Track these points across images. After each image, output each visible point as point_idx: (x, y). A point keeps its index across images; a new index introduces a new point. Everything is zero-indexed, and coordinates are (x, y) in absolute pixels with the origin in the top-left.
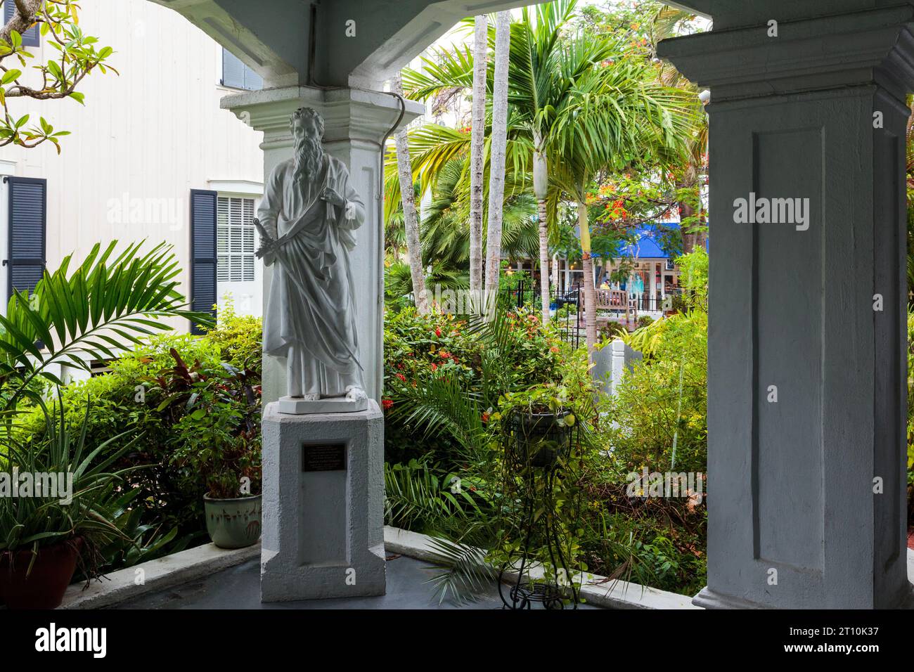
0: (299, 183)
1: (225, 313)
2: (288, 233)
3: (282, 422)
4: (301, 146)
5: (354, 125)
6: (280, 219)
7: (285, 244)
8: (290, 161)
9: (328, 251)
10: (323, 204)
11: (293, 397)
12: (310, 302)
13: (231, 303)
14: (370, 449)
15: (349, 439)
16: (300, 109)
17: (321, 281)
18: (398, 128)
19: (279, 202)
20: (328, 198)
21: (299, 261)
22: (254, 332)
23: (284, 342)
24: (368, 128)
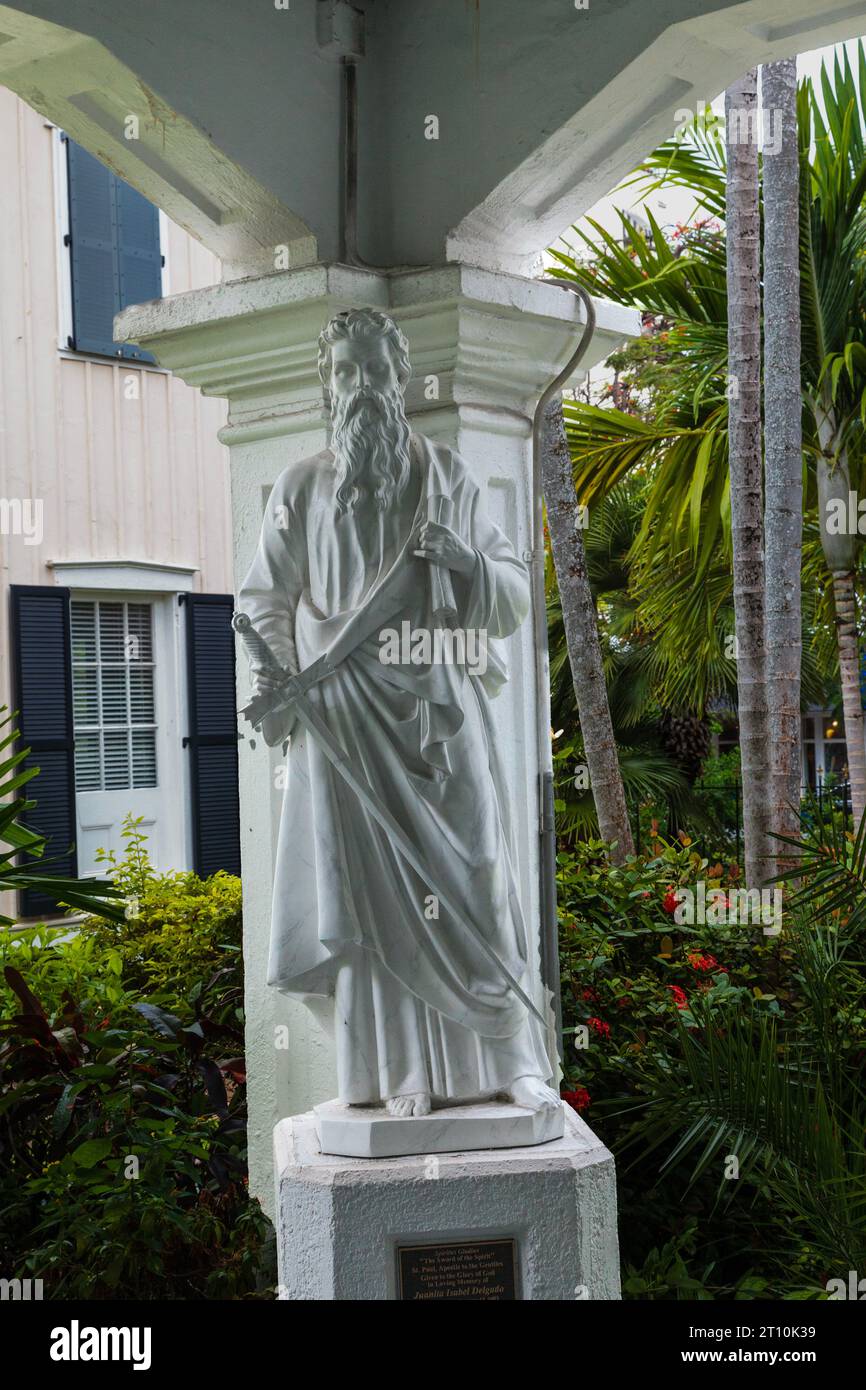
0: (351, 513)
1: (126, 870)
2: (328, 650)
3: (338, 1183)
4: (352, 413)
5: (467, 368)
6: (303, 613)
7: (321, 685)
8: (321, 456)
9: (440, 698)
10: (420, 569)
11: (353, 1106)
12: (395, 841)
13: (142, 845)
14: (585, 1253)
15: (525, 1228)
16: (345, 314)
17: (426, 781)
18: (576, 374)
19: (296, 567)
20: (432, 551)
21: (362, 728)
22: (208, 917)
23: (326, 954)
24: (497, 374)
